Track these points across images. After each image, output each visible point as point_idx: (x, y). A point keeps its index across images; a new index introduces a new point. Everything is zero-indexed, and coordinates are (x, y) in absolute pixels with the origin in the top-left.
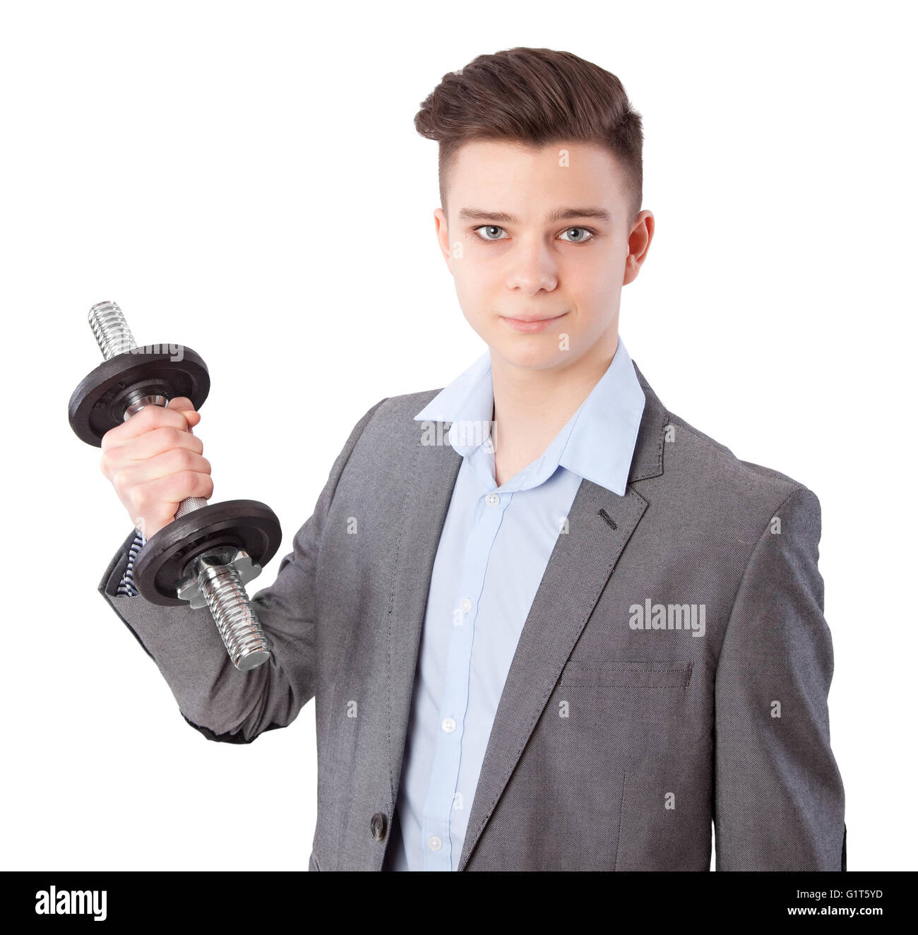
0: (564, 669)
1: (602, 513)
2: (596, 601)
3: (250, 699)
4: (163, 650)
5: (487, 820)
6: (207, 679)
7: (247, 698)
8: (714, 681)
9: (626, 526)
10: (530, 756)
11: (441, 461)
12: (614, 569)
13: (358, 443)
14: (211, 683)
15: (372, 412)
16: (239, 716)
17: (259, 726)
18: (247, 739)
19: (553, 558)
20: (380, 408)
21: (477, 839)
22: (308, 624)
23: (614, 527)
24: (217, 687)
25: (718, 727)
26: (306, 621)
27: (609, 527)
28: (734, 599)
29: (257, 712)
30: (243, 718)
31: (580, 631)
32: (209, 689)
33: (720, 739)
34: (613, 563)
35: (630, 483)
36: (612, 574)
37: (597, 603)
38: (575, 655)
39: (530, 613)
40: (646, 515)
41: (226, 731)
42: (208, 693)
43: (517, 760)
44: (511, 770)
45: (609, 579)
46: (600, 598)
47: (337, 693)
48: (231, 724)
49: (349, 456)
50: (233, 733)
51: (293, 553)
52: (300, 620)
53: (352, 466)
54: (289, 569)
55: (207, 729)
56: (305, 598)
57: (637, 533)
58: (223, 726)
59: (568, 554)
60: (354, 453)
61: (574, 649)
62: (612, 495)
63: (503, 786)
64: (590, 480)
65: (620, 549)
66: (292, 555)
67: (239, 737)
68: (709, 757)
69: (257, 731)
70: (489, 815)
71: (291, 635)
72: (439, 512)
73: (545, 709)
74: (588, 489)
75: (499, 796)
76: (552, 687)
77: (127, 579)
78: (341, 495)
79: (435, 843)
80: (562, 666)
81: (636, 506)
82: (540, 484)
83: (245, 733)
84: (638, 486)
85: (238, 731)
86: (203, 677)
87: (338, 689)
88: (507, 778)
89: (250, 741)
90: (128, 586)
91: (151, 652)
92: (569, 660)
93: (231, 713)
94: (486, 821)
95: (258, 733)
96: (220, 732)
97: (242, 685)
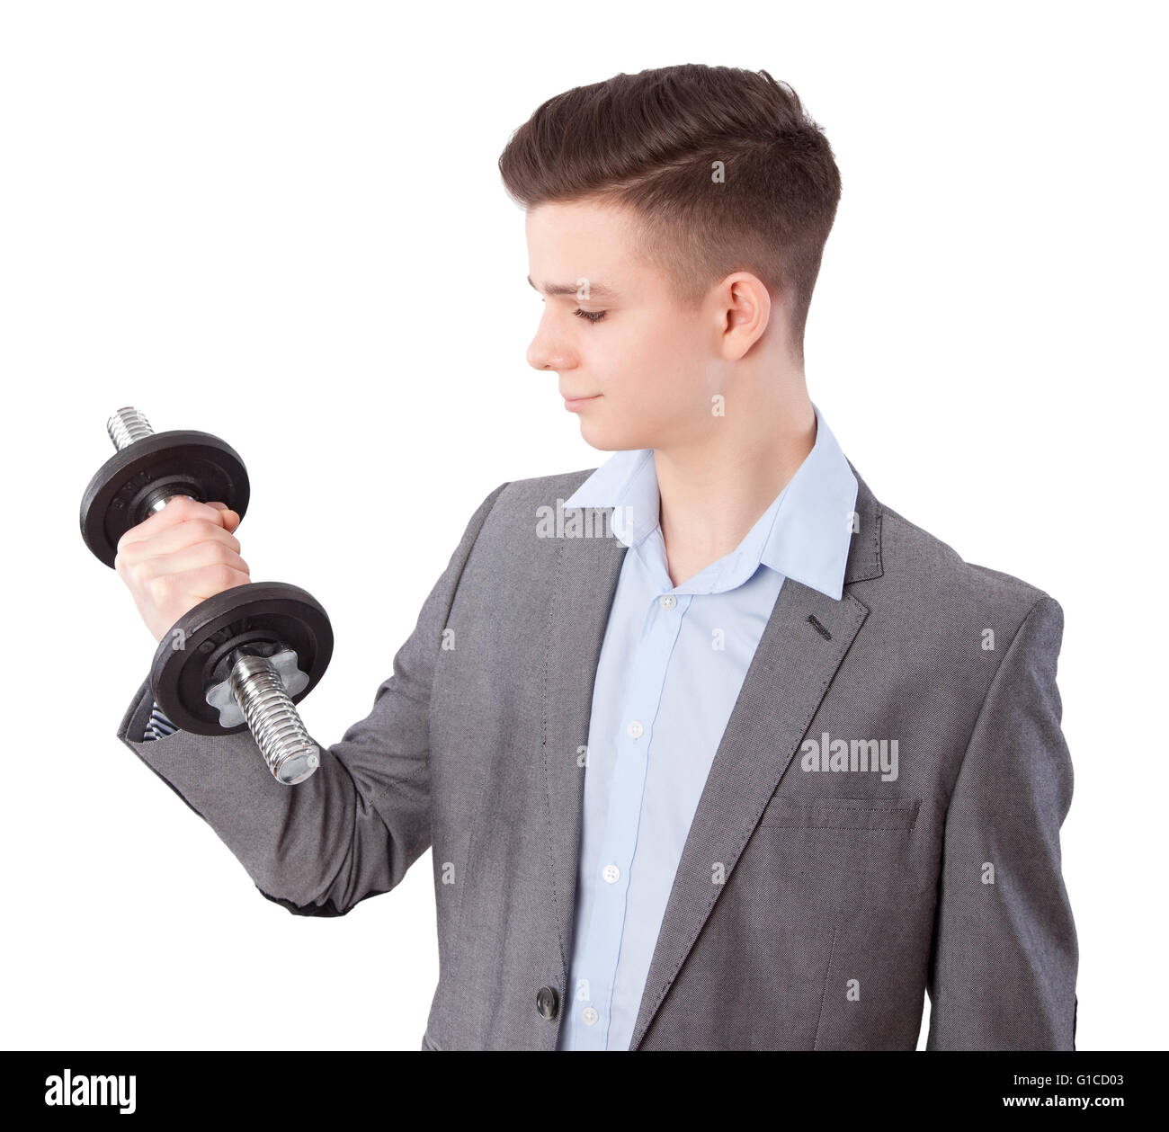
0: (768, 805)
1: (812, 619)
2: (807, 724)
3: (331, 859)
4: (210, 805)
5: (669, 986)
6: (269, 836)
7: (327, 857)
8: (944, 823)
9: (842, 635)
10: (723, 910)
11: (596, 558)
12: (829, 686)
13: (479, 537)
14: (275, 841)
15: (491, 500)
16: (321, 881)
17: (353, 894)
18: (339, 910)
19: (752, 672)
20: (502, 494)
21: (656, 1009)
22: (415, 762)
23: (828, 636)
24: (284, 846)
25: (946, 878)
26: (412, 759)
27: (821, 637)
28: (974, 726)
29: (344, 876)
30: (327, 883)
31: (788, 760)
32: (274, 849)
33: (947, 892)
34: (828, 679)
35: (847, 585)
36: (826, 693)
37: (809, 727)
38: (781, 790)
39: (724, 737)
40: (867, 624)
41: (309, 901)
42: (274, 855)
43: (707, 914)
44: (700, 927)
45: (823, 699)
46: (812, 721)
47: (473, 843)
48: (314, 892)
49: (469, 554)
50: (320, 904)
51: (392, 678)
52: (404, 758)
53: (474, 566)
54: (387, 698)
55: (286, 900)
56: (411, 731)
57: (856, 645)
58: (304, 895)
59: (772, 668)
60: (476, 549)
61: (780, 782)
62: (825, 599)
63: (690, 945)
64: (795, 579)
65: (836, 664)
66: (392, 680)
67: (328, 908)
68: (932, 913)
69: (351, 898)
70: (672, 979)
71: (393, 777)
72: (599, 619)
73: (742, 854)
74: (793, 591)
75: (684, 958)
76: (752, 827)
77: (153, 721)
78: (465, 602)
79: (589, 1016)
80: (766, 802)
81: (853, 612)
82: (738, 586)
83: (336, 903)
84: (856, 589)
85: (326, 900)
86: (264, 835)
87: (476, 839)
88: (695, 936)
89: (344, 912)
90: (155, 730)
91: (198, 810)
92: (774, 795)
93: (310, 878)
94: (668, 988)
95: (354, 901)
96: (302, 903)
97: (316, 842)
